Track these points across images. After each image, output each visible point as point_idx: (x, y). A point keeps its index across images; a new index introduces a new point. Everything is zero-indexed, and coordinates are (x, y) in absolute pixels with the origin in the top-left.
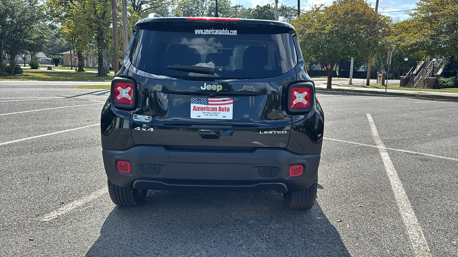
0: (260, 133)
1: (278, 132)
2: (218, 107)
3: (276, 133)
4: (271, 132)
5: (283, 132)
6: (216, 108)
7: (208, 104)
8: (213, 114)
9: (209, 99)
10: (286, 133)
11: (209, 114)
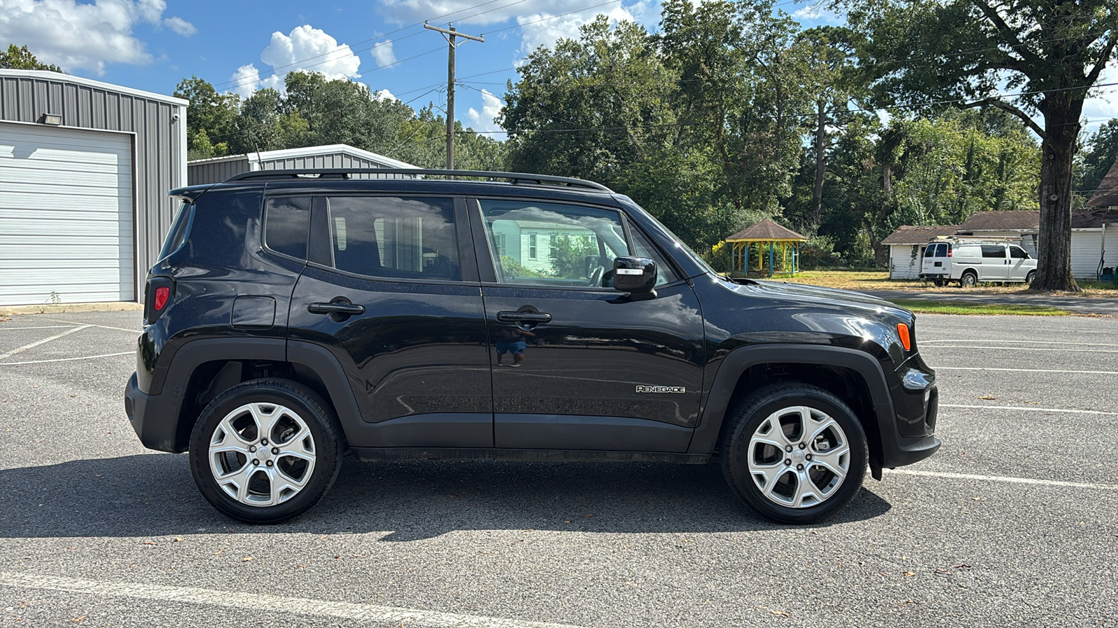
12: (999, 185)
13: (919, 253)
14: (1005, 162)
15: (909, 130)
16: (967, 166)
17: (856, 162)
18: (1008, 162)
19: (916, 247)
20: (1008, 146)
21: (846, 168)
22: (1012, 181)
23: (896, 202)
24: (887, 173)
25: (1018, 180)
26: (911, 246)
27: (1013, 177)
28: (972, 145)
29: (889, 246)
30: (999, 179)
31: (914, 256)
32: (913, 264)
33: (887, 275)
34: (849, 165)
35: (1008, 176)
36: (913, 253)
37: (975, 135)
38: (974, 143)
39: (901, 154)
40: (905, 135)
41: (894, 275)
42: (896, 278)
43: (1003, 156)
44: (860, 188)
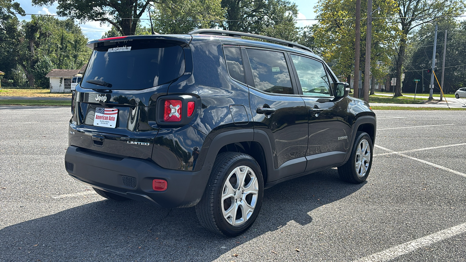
0: (128, 143)
1: (142, 143)
2: (108, 116)
3: (140, 144)
4: (136, 143)
5: (146, 143)
6: (108, 117)
7: (104, 114)
8: (105, 123)
9: (105, 109)
10: (149, 145)
11: (103, 122)
12: (76, 53)
13: (63, 81)
14: (77, 44)
15: (42, 25)
16: (61, 44)
17: (16, 38)
18: (78, 44)
19: (62, 79)
20: (78, 37)
21: (11, 40)
22: (80, 52)
23: (38, 58)
24: (32, 45)
25: (82, 52)
26: (60, 78)
27: (80, 50)
28: (63, 35)
29: (49, 78)
30: (75, 51)
31: (61, 82)
32: (61, 86)
33: (49, 91)
34: (12, 39)
35: (78, 49)
36: (60, 81)
37: (64, 31)
38: (64, 35)
39: (38, 36)
40: (40, 28)
41: (52, 91)
42: (54, 92)
43: (76, 41)
44: (19, 50)
